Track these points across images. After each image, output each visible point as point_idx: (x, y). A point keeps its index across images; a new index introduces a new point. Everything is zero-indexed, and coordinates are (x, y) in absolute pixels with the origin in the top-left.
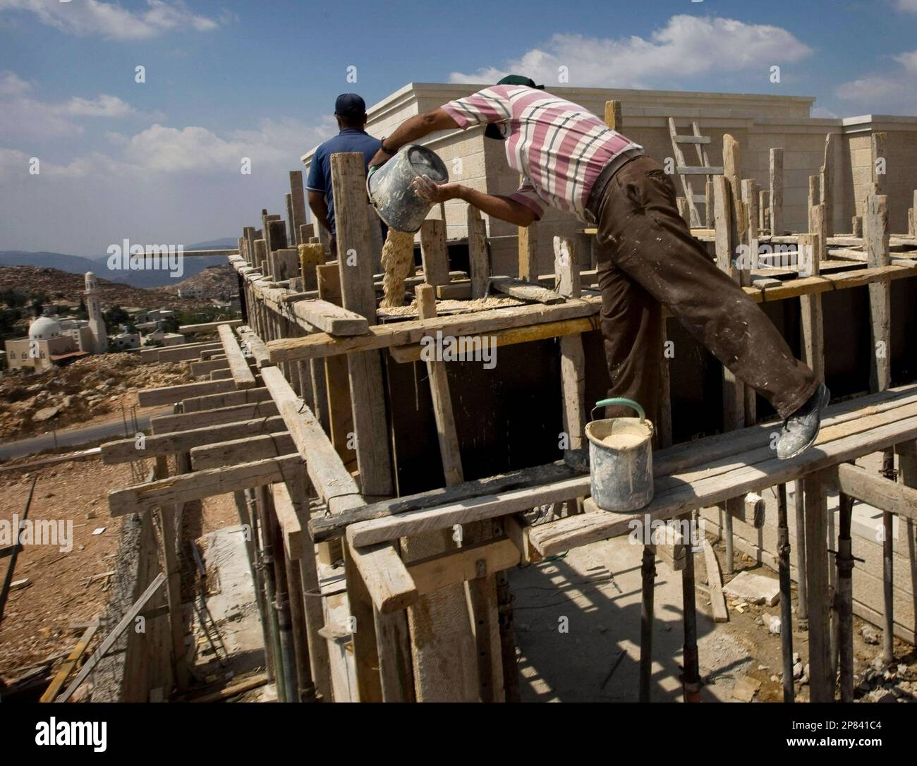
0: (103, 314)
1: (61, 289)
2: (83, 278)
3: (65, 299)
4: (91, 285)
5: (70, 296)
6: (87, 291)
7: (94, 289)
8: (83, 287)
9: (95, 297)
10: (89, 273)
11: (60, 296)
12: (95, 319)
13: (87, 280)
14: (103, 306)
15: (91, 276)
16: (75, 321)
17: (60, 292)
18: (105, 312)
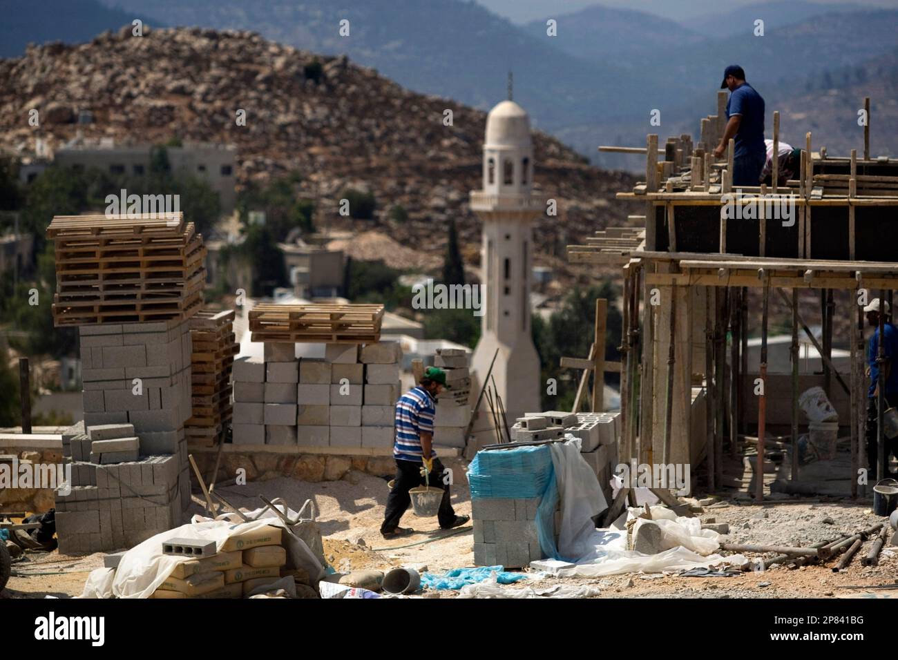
0: (537, 324)
1: (368, 173)
2: (473, 127)
3: (379, 225)
4: (508, 169)
5: (401, 216)
6: (487, 196)
7: (514, 191)
8: (471, 175)
9: (513, 228)
10: (503, 110)
11: (363, 213)
12: (502, 338)
13: (492, 143)
14: (542, 288)
15: (511, 125)
16: (411, 343)
17: (360, 187)
18: (546, 314)
